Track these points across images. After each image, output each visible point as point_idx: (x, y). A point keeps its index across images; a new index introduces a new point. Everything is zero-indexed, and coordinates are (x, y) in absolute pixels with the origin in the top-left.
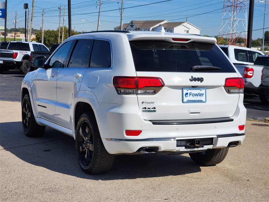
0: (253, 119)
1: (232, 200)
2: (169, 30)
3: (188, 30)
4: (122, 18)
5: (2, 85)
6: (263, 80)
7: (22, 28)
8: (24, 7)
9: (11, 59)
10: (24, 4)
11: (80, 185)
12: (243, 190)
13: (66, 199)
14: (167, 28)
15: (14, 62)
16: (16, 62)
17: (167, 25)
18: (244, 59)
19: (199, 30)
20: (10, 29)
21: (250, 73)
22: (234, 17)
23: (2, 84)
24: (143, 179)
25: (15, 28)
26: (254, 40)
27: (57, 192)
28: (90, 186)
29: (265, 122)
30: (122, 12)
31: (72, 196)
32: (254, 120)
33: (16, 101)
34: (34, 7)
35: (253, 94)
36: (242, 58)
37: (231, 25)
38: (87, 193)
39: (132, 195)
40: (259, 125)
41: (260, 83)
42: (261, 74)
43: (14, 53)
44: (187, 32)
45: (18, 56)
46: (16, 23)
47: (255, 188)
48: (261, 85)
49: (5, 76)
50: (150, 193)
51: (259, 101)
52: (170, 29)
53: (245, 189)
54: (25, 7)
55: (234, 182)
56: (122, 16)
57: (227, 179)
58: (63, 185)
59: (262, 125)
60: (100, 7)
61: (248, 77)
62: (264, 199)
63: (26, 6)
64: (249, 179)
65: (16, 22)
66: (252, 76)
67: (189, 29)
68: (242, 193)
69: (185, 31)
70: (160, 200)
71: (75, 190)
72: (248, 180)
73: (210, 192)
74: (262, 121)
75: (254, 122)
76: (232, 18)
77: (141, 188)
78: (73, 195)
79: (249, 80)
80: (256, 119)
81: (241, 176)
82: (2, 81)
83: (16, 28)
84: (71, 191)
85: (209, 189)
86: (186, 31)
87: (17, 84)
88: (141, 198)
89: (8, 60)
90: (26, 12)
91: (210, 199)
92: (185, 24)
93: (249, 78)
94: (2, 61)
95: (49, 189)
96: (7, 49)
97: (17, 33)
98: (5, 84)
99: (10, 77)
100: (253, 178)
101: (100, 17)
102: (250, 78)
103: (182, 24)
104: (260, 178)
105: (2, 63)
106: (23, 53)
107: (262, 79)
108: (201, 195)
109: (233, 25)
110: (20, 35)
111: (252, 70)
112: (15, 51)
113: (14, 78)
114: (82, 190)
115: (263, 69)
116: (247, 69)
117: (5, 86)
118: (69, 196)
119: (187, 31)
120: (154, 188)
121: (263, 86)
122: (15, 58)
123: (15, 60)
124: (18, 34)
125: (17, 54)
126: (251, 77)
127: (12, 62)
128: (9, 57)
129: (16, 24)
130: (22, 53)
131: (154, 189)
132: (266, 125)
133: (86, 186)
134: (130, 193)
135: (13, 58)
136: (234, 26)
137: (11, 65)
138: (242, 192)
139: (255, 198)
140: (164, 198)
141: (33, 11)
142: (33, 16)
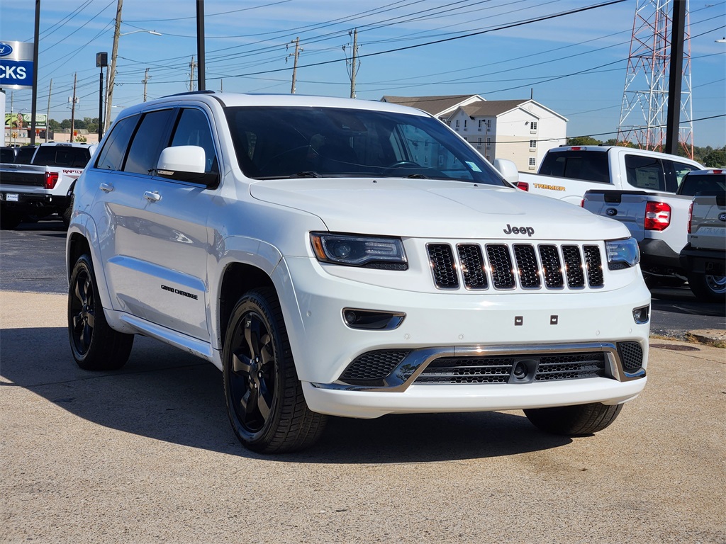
0: (656, 333)
1: (522, 514)
2: (484, 121)
3: (535, 120)
4: (355, 88)
5: (6, 256)
6: (692, 234)
7: (93, 120)
8: (97, 63)
9: (40, 190)
10: (98, 54)
11: (120, 477)
12: (559, 493)
13: (69, 508)
14: (479, 116)
15: (49, 198)
16: (54, 197)
17: (478, 108)
18: (653, 181)
19: (565, 120)
20: (60, 122)
21: (661, 216)
22: (657, 87)
23: (7, 253)
24: (297, 464)
25: (73, 117)
26: (717, 150)
27: (50, 493)
28: (145, 479)
29: (687, 340)
30: (355, 71)
31: (86, 502)
32: (657, 335)
33: (29, 290)
34: (117, 60)
35: (673, 275)
36: (647, 181)
37: (651, 107)
38: (130, 496)
39: (251, 501)
40: (669, 347)
41: (684, 243)
42: (687, 218)
43: (47, 173)
44: (532, 128)
45: (59, 180)
46: (74, 105)
47: (595, 487)
48: (688, 247)
49: (21, 234)
50: (301, 496)
51: (691, 294)
52: (487, 119)
53: (568, 489)
54: (100, 63)
55: (543, 474)
56: (354, 83)
57: (527, 468)
58: (74, 478)
59: (676, 348)
60: (297, 59)
61: (655, 227)
62: (609, 513)
63: (102, 60)
64: (586, 468)
65: (74, 101)
66: (667, 225)
67: (538, 119)
68: (555, 498)
69: (527, 123)
70: (323, 511)
71: (99, 489)
72: (584, 470)
73: (467, 496)
74: (678, 337)
75: (658, 340)
76: (652, 88)
77: (281, 485)
78: (90, 499)
79: (657, 235)
80: (664, 333)
81: (568, 459)
82: (11, 246)
83: (75, 118)
84: (90, 490)
85: (467, 489)
86: (529, 125)
87: (50, 252)
88: (271, 508)
89: (32, 194)
90: (101, 74)
91: (461, 511)
92: (526, 106)
93: (658, 230)
94: (17, 196)
95: (31, 485)
96: (32, 163)
97: (80, 133)
98: (15, 252)
99: (35, 238)
100: (599, 466)
101: (295, 85)
102: (662, 230)
103: (519, 106)
104: (618, 465)
105: (17, 200)
106: (73, 174)
107: (689, 232)
108: (441, 501)
109: (655, 106)
110: (86, 136)
111: (667, 208)
112: (50, 169)
113: (44, 239)
114: (121, 488)
115: (692, 205)
116: (654, 207)
117: (14, 258)
118: (78, 501)
119: (532, 123)
120: (316, 486)
121: (694, 249)
122: (52, 187)
123: (50, 191)
124: (83, 133)
125: (55, 176)
126: (663, 227)
127: (43, 198)
128: (34, 185)
129: (75, 108)
130: (69, 173)
131: (317, 489)
132: (688, 347)
133: (136, 480)
134: (248, 497)
135: (44, 186)
136: (658, 111)
137: (39, 205)
138: (556, 495)
139: (586, 510)
140: (337, 507)
141: (114, 69)
142: (114, 82)
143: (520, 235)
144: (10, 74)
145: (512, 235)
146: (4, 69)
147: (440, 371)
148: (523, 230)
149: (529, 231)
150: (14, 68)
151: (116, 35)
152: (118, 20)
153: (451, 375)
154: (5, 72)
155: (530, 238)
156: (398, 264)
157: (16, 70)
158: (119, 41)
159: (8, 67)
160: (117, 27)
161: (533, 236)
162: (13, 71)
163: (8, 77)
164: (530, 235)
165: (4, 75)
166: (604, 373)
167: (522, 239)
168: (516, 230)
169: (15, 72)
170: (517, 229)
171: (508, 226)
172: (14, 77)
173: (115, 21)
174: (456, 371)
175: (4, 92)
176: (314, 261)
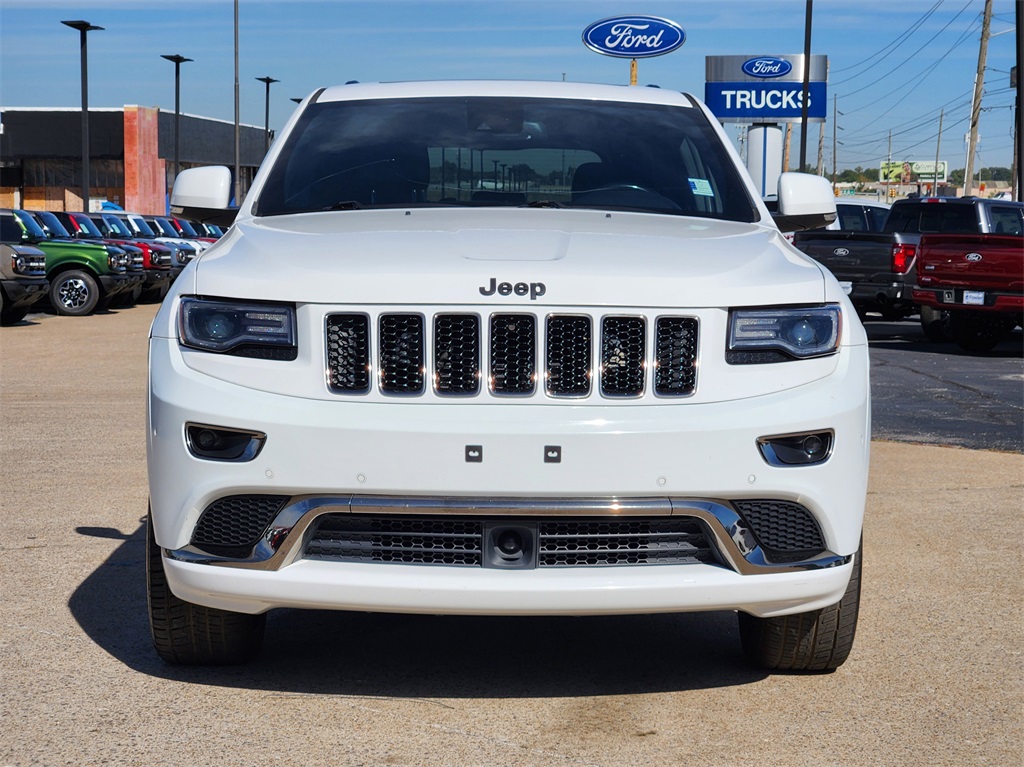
8: (1012, 83)
97: (994, 186)
141: (980, 87)
142: (981, 106)
143: (513, 297)
144: (788, 103)
145: (497, 297)
146: (779, 95)
147: (356, 539)
148: (521, 289)
149: (536, 290)
150: (793, 92)
151: (984, 36)
152: (987, 13)
153: (368, 545)
154: (780, 99)
155: (534, 302)
156: (284, 349)
157: (796, 95)
158: (988, 44)
159: (785, 93)
160: (985, 24)
161: (539, 299)
162: (792, 98)
163: (785, 106)
164: (533, 298)
165: (779, 104)
166: (710, 556)
167: (515, 304)
168: (505, 289)
169: (795, 98)
170: (509, 285)
171: (493, 281)
172: (794, 106)
173: (983, 16)
174: (377, 539)
175: (780, 128)
176: (173, 344)
